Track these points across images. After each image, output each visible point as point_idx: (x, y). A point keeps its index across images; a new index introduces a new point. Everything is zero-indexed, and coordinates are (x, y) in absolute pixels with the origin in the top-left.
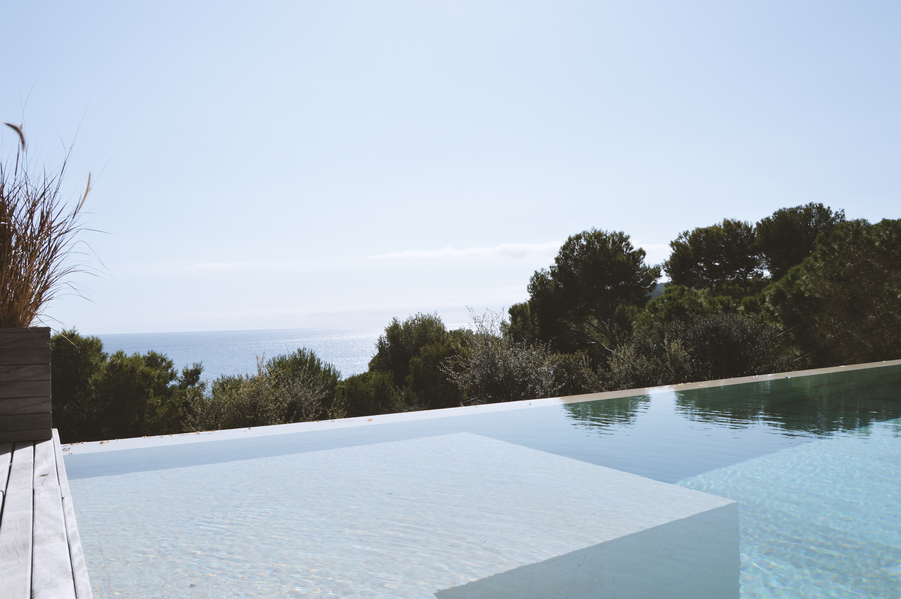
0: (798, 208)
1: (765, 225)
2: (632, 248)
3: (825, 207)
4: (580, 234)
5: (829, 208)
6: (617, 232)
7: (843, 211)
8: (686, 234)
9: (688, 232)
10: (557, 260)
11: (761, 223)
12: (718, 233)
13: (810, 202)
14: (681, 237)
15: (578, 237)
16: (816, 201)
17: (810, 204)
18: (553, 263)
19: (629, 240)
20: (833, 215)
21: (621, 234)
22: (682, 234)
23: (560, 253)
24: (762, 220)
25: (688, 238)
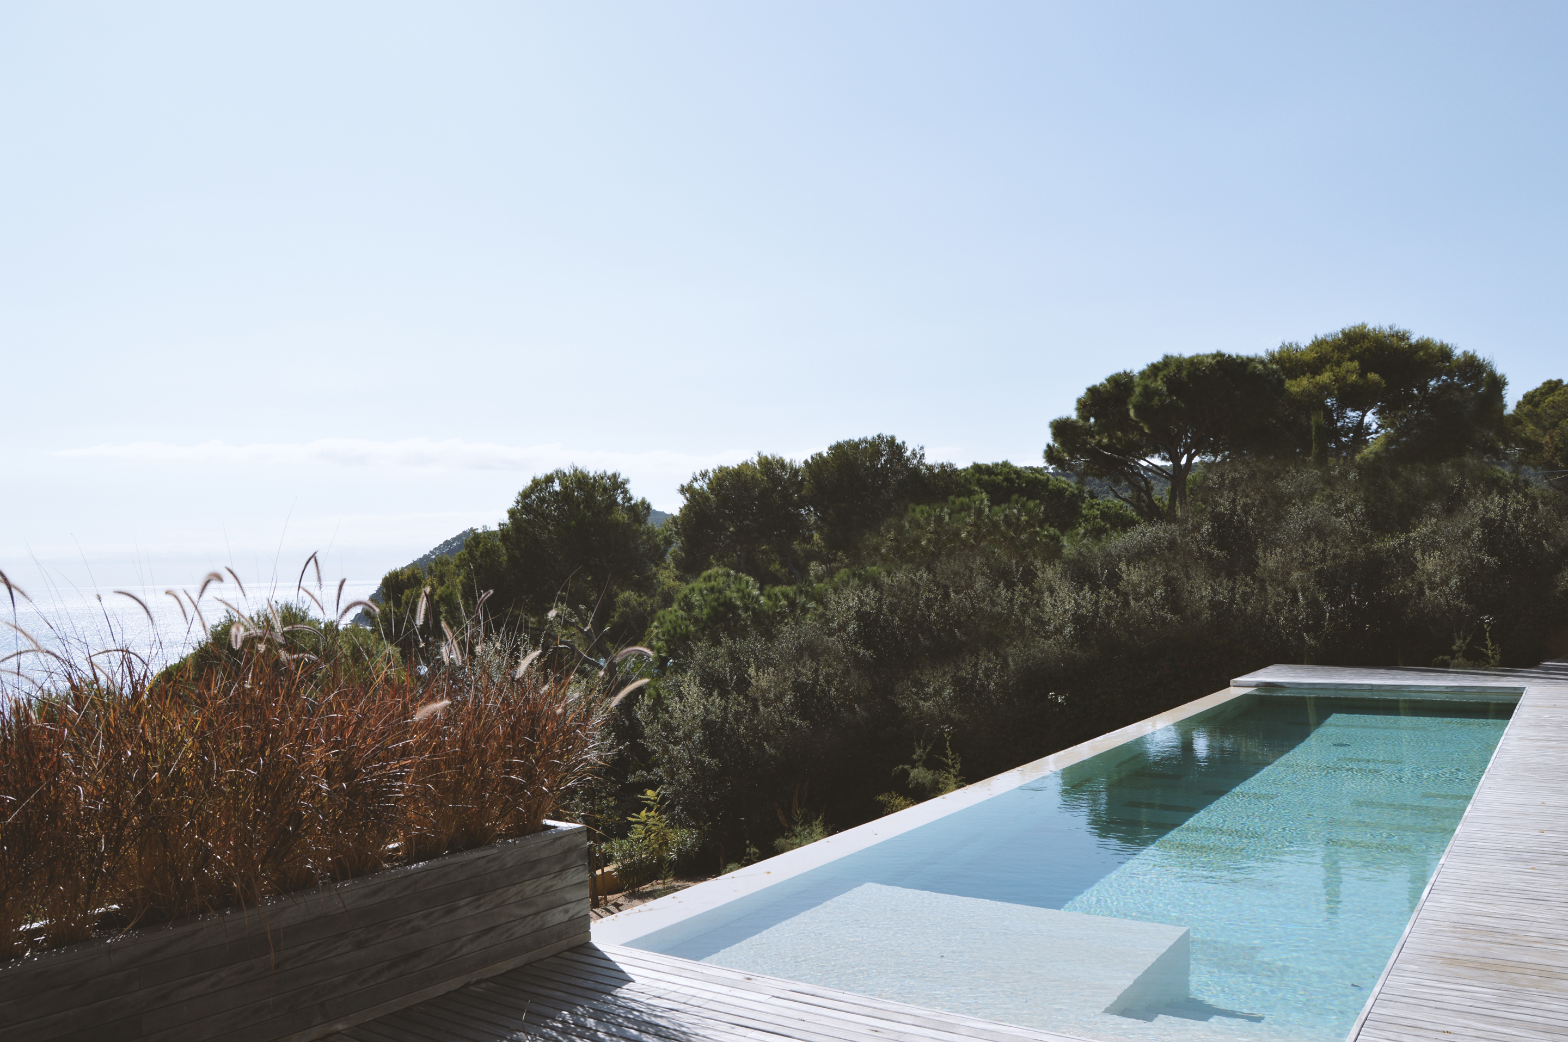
0: (861, 442)
1: (817, 465)
2: (631, 499)
3: (899, 441)
4: (552, 475)
5: (904, 443)
6: (609, 473)
7: (922, 448)
8: (704, 475)
9: (707, 472)
10: (512, 513)
11: (810, 461)
12: (753, 477)
13: (878, 433)
14: (696, 480)
15: (549, 479)
16: (887, 433)
17: (879, 436)
18: (505, 518)
19: (627, 486)
20: (908, 453)
21: (615, 476)
22: (698, 474)
23: (518, 502)
24: (812, 458)
25: (707, 481)
